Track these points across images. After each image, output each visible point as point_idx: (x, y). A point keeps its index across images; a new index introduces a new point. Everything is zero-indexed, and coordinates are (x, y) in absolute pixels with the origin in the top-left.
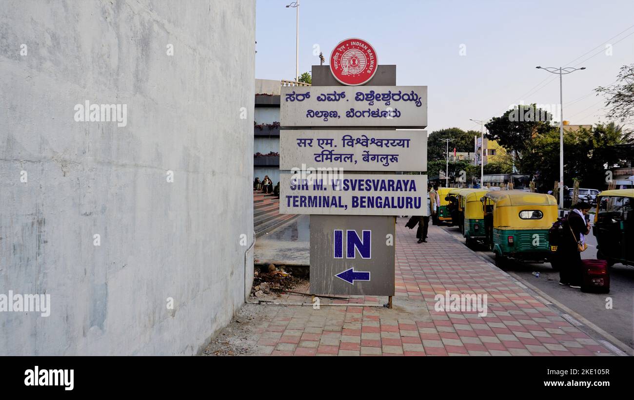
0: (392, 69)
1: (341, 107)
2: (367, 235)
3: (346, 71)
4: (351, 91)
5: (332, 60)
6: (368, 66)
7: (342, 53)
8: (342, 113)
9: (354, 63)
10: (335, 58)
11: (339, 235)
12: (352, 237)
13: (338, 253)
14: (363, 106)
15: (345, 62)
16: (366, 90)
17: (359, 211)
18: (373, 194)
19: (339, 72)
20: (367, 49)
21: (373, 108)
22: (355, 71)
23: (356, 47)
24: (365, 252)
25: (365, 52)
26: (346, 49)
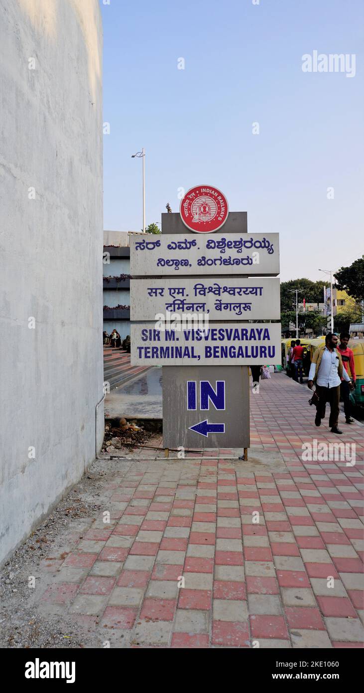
0: (244, 215)
1: (192, 255)
2: (220, 385)
3: (196, 219)
4: (202, 238)
5: (182, 208)
6: (219, 213)
7: (192, 200)
8: (193, 261)
9: (205, 209)
10: (185, 205)
11: (192, 386)
12: (206, 388)
13: (192, 405)
14: (215, 253)
15: (196, 209)
16: (217, 237)
17: (212, 361)
18: (226, 343)
19: (189, 219)
20: (217, 196)
21: (225, 256)
22: (205, 219)
23: (206, 194)
24: (219, 403)
25: (216, 198)
26: (196, 196)
